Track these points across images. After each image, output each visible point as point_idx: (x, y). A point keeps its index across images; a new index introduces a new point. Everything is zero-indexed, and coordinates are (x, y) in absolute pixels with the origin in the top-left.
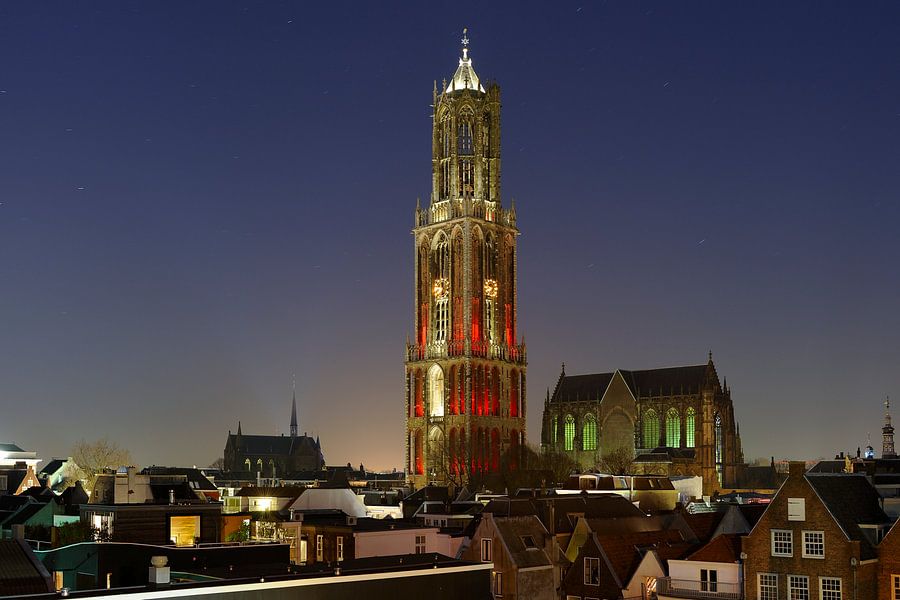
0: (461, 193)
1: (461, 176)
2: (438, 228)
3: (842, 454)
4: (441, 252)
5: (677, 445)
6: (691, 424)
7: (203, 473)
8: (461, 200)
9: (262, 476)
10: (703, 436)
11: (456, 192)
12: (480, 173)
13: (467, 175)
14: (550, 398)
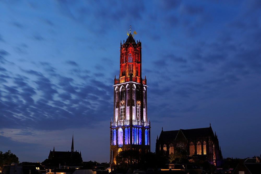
0: (129, 74)
1: (129, 69)
2: (121, 85)
3: (255, 156)
4: (122, 92)
5: (200, 154)
6: (205, 147)
7: (41, 164)
8: (129, 76)
9: (61, 165)
10: (209, 151)
11: (127, 74)
12: (135, 68)
13: (131, 69)
14: (158, 138)
